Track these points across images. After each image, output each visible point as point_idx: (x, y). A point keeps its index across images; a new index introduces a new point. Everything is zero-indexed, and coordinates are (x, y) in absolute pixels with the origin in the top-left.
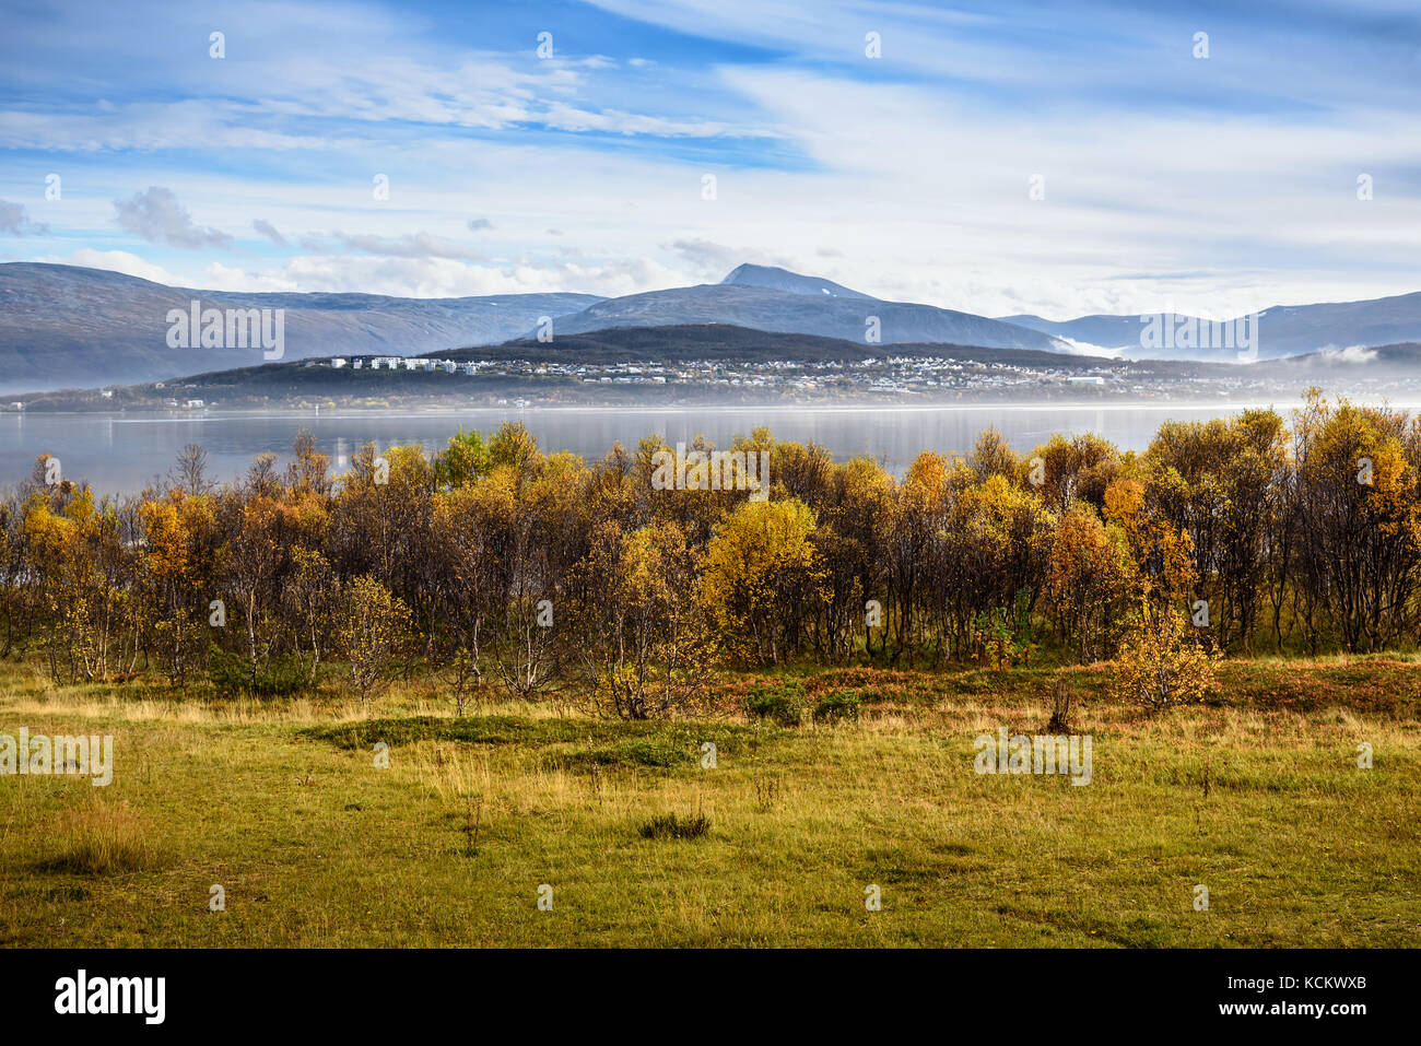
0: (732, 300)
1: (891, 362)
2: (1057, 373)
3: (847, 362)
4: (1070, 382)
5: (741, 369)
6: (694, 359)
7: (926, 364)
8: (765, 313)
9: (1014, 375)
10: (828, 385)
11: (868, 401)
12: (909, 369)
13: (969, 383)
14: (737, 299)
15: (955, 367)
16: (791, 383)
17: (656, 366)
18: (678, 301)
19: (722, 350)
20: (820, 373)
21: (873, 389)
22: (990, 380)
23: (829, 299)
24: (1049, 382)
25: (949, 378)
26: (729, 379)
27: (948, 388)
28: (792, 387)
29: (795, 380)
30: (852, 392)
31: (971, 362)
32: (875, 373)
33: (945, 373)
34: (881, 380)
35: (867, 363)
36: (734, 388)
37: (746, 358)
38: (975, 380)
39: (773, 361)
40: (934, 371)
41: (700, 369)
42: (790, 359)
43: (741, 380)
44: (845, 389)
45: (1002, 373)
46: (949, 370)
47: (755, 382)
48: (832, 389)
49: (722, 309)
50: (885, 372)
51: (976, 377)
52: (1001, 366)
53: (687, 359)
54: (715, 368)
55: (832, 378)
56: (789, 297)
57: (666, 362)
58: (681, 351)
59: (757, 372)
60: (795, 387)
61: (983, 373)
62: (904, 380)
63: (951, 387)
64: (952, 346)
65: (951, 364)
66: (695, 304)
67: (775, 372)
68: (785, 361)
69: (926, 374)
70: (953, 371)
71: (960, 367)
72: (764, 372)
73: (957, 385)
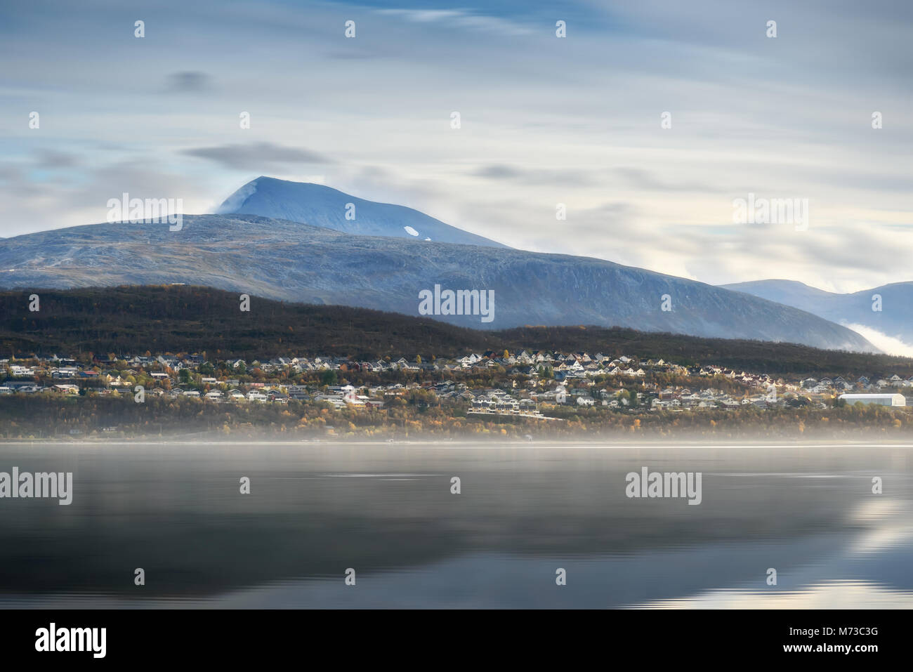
0: (230, 244)
1: (512, 360)
2: (822, 386)
3: (428, 359)
4: (843, 401)
5: (226, 372)
6: (140, 351)
7: (576, 366)
8: (293, 269)
9: (741, 388)
10: (390, 402)
11: (465, 432)
12: (545, 375)
13: (656, 402)
14: (241, 242)
15: (631, 372)
16: (319, 397)
17: (65, 364)
18: (128, 244)
19: (193, 335)
20: (374, 381)
21: (475, 411)
22: (694, 396)
23: (413, 246)
24: (803, 401)
25: (618, 392)
26: (202, 389)
27: (615, 410)
28: (322, 406)
29: (328, 392)
30: (435, 416)
31: (661, 362)
32: (480, 380)
33: (610, 383)
34: (492, 395)
35: (467, 362)
36: (209, 407)
37: (237, 349)
38: (667, 397)
39: (289, 356)
40: (591, 378)
41: (148, 370)
42: (323, 353)
43: (225, 391)
44: (422, 410)
45: (719, 384)
46: (617, 377)
47: (252, 397)
48: (396, 410)
49: (211, 261)
50: (499, 380)
51: (668, 391)
52: (718, 371)
53: (125, 351)
54: (176, 369)
55: (399, 390)
56: (338, 240)
57: (83, 356)
58: (114, 335)
59: (257, 377)
60: (327, 406)
61: (683, 383)
62: (533, 394)
63: (622, 409)
64: (629, 334)
65: (624, 366)
66: (159, 250)
67: (291, 377)
68: (311, 355)
69: (576, 384)
70: (628, 381)
71: (640, 372)
72: (270, 378)
73: (633, 404)
